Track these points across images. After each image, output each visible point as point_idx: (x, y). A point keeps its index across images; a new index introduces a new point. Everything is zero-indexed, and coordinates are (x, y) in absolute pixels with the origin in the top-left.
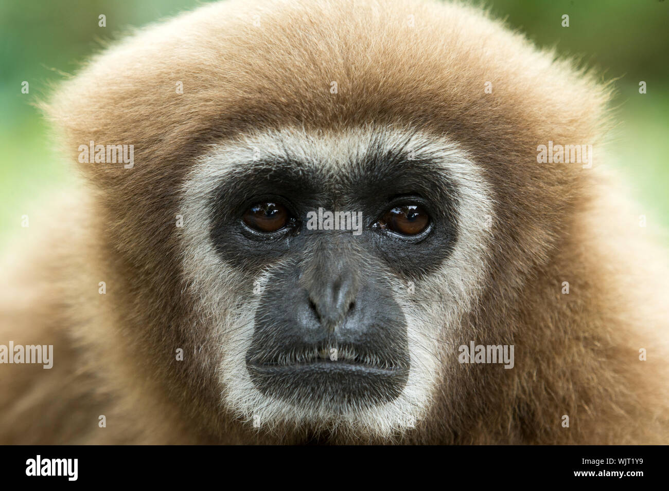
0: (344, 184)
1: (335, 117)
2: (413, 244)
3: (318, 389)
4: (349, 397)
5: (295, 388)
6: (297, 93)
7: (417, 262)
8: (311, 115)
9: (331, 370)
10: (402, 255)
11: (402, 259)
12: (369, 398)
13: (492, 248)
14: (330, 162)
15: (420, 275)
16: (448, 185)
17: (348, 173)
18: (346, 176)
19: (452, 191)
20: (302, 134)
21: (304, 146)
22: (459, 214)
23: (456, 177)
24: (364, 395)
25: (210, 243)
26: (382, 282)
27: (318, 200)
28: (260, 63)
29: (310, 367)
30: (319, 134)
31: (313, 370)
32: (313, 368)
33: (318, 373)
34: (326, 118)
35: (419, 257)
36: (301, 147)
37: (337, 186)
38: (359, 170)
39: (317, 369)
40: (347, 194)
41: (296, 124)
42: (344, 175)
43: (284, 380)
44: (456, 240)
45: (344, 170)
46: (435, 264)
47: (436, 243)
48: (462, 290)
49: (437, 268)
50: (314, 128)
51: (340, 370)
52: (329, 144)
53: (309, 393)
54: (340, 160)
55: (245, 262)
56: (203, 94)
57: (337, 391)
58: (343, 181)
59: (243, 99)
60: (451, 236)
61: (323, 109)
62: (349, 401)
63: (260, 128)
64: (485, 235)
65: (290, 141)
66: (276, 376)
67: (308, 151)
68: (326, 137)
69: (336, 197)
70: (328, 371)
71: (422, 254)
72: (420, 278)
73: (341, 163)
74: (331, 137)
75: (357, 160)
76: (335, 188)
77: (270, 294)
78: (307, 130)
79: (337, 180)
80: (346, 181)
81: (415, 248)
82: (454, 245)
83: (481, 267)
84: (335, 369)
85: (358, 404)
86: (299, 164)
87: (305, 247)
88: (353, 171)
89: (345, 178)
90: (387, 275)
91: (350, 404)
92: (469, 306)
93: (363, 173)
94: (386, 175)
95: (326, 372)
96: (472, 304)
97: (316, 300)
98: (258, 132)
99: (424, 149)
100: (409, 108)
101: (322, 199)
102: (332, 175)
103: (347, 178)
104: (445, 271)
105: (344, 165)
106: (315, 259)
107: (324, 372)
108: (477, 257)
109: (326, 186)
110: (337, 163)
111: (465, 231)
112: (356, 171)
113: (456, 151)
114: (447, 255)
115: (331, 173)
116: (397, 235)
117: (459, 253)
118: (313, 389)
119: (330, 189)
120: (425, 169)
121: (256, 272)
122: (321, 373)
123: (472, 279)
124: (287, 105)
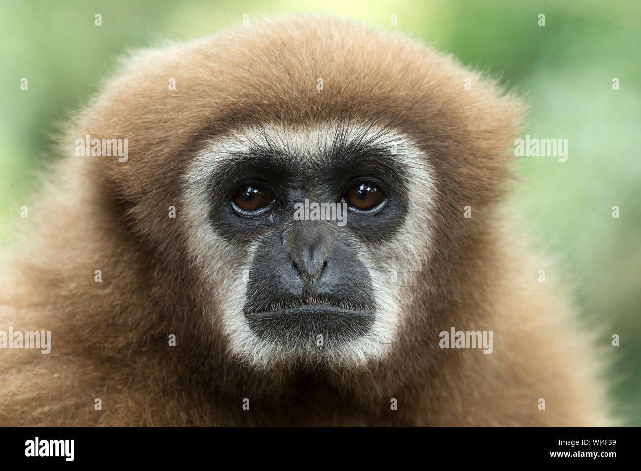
0: (315, 170)
1: (306, 115)
2: (371, 216)
3: (305, 328)
4: (330, 333)
5: (287, 329)
6: (277, 97)
7: (377, 229)
8: (288, 113)
9: (315, 311)
10: (364, 224)
11: (364, 228)
12: (346, 333)
13: (436, 218)
14: (303, 152)
15: (379, 241)
16: (399, 168)
17: (318, 161)
18: (317, 163)
19: (402, 173)
20: (280, 128)
21: (282, 139)
22: (409, 190)
23: (406, 161)
24: (342, 331)
25: (209, 222)
26: (348, 245)
27: (295, 183)
28: (247, 75)
29: (299, 310)
30: (294, 129)
31: (301, 312)
32: (301, 310)
33: (305, 315)
34: (300, 116)
35: (378, 226)
36: (281, 139)
37: (309, 171)
38: (327, 159)
39: (305, 311)
40: (318, 177)
41: (275, 121)
42: (315, 162)
43: (279, 323)
44: (406, 212)
45: (314, 159)
46: (391, 231)
47: (391, 214)
48: (414, 252)
49: (393, 234)
50: (290, 124)
51: (321, 311)
52: (302, 136)
53: (299, 332)
54: (311, 150)
55: (238, 235)
56: (201, 102)
57: (320, 328)
58: (314, 167)
59: (234, 104)
60: (404, 209)
61: (297, 109)
62: (330, 337)
63: (247, 126)
64: (430, 207)
65: (271, 134)
66: (272, 319)
67: (285, 142)
68: (299, 131)
69: (308, 179)
70: (313, 312)
71: (380, 223)
72: (380, 244)
73: (312, 153)
74: (303, 130)
75: (325, 150)
76: (308, 173)
77: (260, 258)
78: (284, 126)
79: (309, 166)
80: (316, 167)
81: (373, 219)
82: (405, 215)
83: (428, 234)
84: (318, 310)
85: (337, 339)
86: (279, 153)
87: (286, 220)
88: (322, 159)
89: (315, 165)
90: (353, 240)
91: (332, 340)
92: (421, 266)
93: (330, 161)
94: (348, 162)
95: (311, 313)
96: (423, 265)
97: (297, 260)
98: (245, 128)
99: (379, 140)
100: (365, 108)
101: (298, 181)
102: (305, 163)
103: (318, 165)
104: (399, 237)
105: (314, 154)
106: (295, 227)
107: (310, 313)
108: (424, 226)
109: (300, 170)
110: (309, 152)
111: (414, 205)
112: (325, 159)
113: (405, 141)
114: (400, 223)
115: (304, 161)
116: (358, 211)
117: (410, 222)
118: (302, 328)
119: (303, 174)
120: (381, 156)
121: (247, 242)
122: (308, 314)
123: (421, 243)
124: (269, 106)
